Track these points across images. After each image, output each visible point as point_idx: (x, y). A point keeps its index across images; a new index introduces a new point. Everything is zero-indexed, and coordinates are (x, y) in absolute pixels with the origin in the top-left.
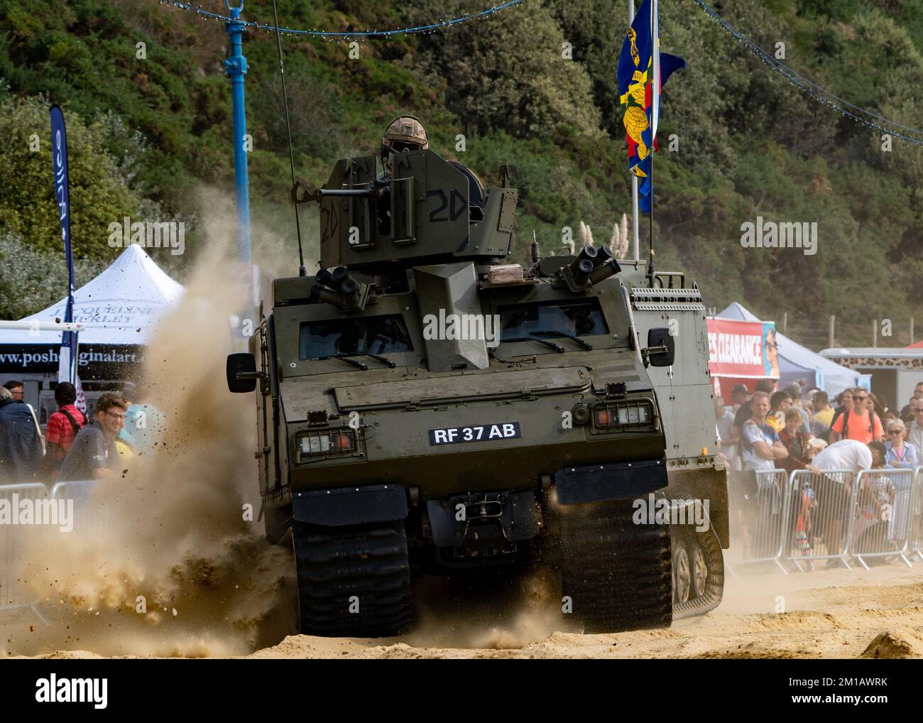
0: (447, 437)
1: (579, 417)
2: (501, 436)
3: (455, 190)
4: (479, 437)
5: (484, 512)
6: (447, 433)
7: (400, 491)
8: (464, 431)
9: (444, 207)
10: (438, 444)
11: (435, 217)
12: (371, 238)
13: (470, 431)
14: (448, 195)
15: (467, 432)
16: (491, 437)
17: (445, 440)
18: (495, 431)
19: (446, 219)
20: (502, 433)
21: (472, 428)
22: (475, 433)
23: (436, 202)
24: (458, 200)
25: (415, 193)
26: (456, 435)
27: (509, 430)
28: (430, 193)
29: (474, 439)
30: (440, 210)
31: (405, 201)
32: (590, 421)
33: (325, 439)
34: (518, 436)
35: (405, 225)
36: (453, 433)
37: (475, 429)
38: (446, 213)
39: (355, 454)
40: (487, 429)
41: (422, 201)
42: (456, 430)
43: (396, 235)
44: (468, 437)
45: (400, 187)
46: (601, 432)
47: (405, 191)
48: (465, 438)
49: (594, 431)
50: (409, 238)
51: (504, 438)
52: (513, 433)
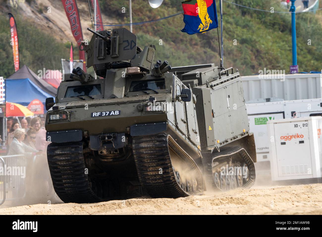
0: (97, 115)
1: (139, 108)
2: (114, 114)
3: (132, 40)
4: (107, 115)
5: (106, 138)
6: (97, 114)
7: (81, 132)
8: (103, 113)
9: (128, 45)
10: (94, 117)
11: (126, 48)
12: (104, 55)
13: (105, 113)
14: (130, 42)
15: (104, 113)
16: (111, 115)
17: (96, 116)
18: (112, 113)
19: (129, 49)
20: (115, 113)
21: (105, 112)
22: (106, 114)
23: (126, 44)
24: (133, 43)
25: (119, 41)
26: (100, 114)
27: (117, 113)
28: (124, 41)
29: (105, 116)
30: (127, 46)
31: (116, 44)
32: (143, 110)
33: (58, 116)
34: (119, 114)
35: (115, 51)
36: (99, 113)
37: (106, 112)
38: (129, 47)
39: (67, 120)
40: (110, 112)
41: (121, 44)
42: (100, 113)
43: (112, 54)
44: (104, 115)
45: (114, 39)
46: (146, 113)
47: (116, 41)
48: (103, 115)
49: (144, 113)
50: (117, 55)
51: (115, 115)
52: (118, 113)
